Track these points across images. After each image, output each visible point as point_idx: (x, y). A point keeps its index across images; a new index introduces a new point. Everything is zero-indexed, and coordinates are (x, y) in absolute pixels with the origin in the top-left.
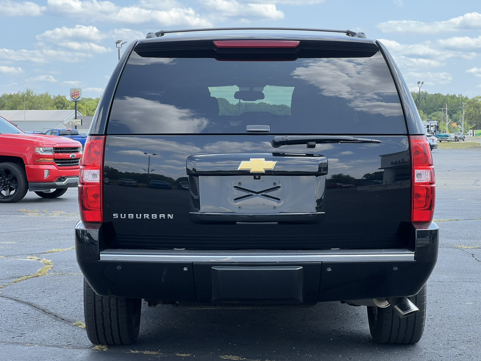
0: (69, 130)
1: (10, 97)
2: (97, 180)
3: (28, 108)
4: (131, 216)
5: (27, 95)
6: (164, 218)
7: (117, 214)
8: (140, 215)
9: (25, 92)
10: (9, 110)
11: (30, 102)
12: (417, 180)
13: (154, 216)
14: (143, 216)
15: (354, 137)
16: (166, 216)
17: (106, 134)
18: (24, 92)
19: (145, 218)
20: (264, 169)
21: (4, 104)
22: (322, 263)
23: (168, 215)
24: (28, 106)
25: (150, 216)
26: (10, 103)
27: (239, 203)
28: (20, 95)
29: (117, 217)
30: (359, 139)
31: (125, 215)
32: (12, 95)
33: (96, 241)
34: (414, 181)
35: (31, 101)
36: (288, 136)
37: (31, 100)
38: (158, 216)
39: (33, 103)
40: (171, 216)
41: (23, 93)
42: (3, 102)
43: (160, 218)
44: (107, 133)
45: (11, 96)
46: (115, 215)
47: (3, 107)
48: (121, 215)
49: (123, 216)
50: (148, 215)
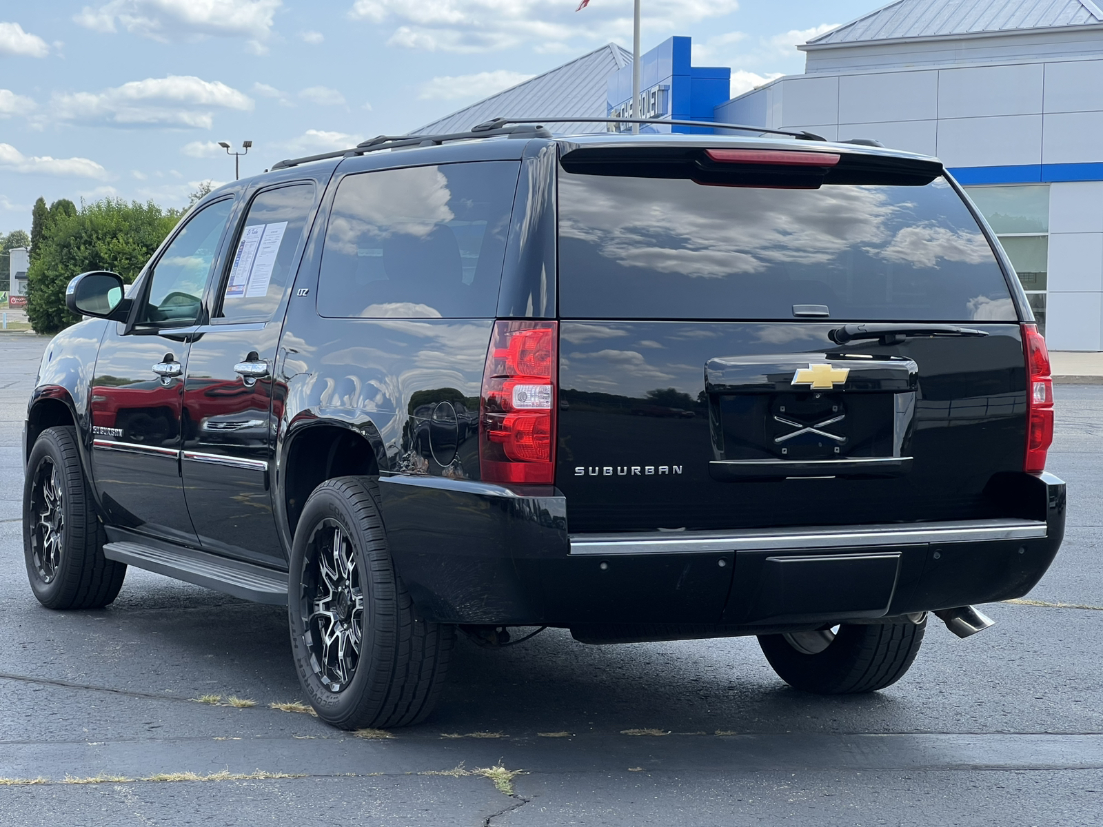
2: (547, 405)
6: (667, 473)
7: (583, 468)
8: (625, 468)
14: (629, 470)
16: (671, 469)
17: (558, 318)
19: (633, 474)
20: (833, 382)
22: (929, 545)
23: (674, 467)
31: (597, 468)
33: (563, 518)
38: (657, 470)
40: (679, 468)
43: (660, 473)
44: (561, 316)
49: (594, 472)
50: (639, 468)
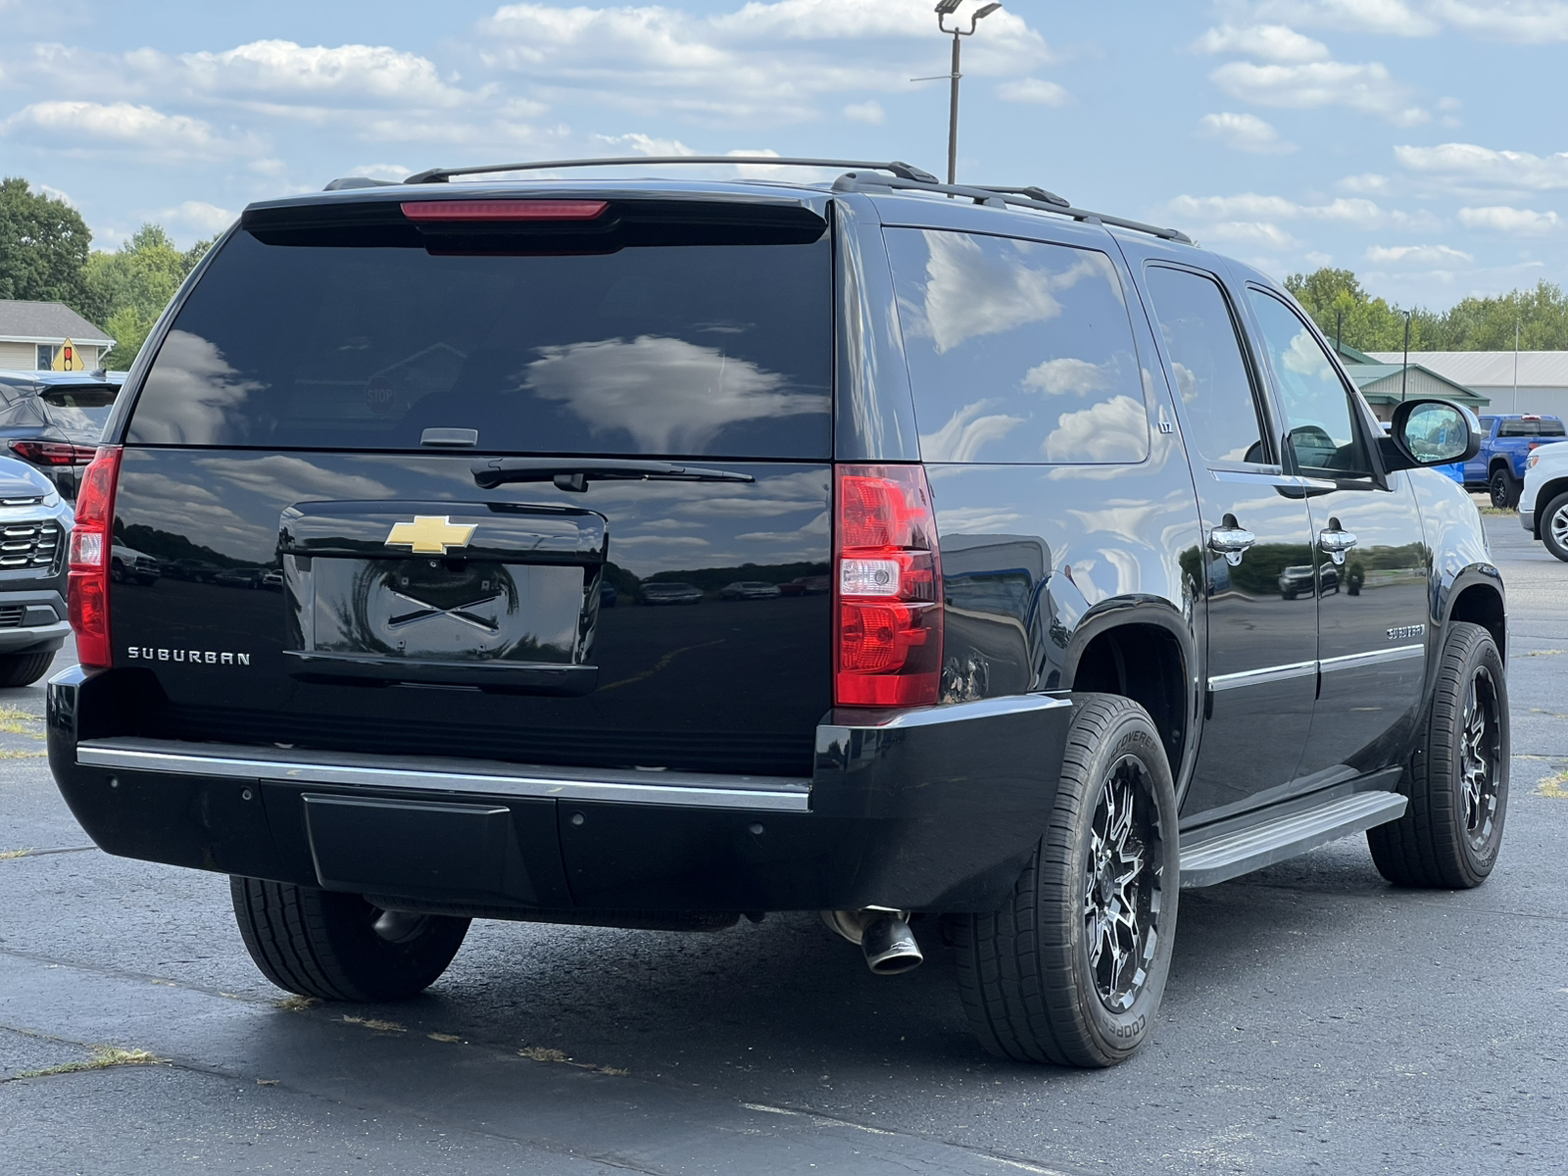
0: (1534, 418)
1: (1485, 307)
2: (99, 558)
3: (1540, 344)
4: (163, 654)
5: (1540, 303)
6: (231, 663)
7: (136, 648)
8: (182, 652)
9: (1533, 292)
10: (1476, 350)
11: (1549, 324)
12: (846, 588)
13: (211, 656)
14: (187, 656)
15: (673, 464)
16: (235, 658)
17: (123, 445)
18: (1530, 293)
19: (191, 660)
20: (444, 544)
21: (1463, 332)
22: (557, 801)
23: (239, 655)
24: (1541, 338)
25: (202, 657)
26: (1485, 328)
27: (402, 630)
28: (1517, 300)
29: (137, 656)
30: (689, 470)
31: (151, 650)
32: (1494, 303)
34: (838, 590)
35: (1552, 322)
36: (505, 459)
37: (1552, 319)
38: (218, 658)
39: (1558, 328)
40: (246, 657)
41: (1527, 294)
42: (1459, 325)
43: (223, 662)
44: (127, 441)
45: (1487, 306)
46: (133, 650)
47: (1458, 343)
48: (144, 649)
49: (148, 654)
50: (198, 653)
